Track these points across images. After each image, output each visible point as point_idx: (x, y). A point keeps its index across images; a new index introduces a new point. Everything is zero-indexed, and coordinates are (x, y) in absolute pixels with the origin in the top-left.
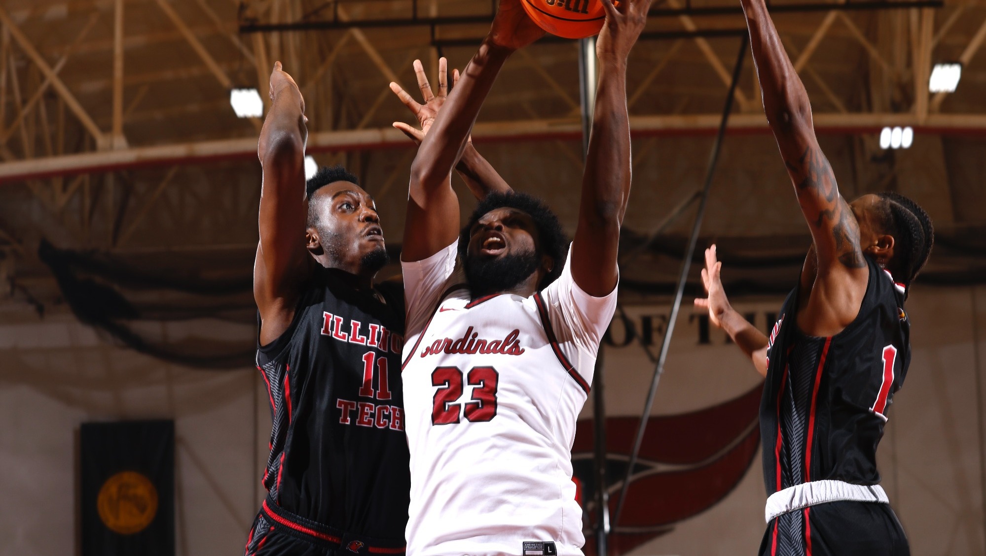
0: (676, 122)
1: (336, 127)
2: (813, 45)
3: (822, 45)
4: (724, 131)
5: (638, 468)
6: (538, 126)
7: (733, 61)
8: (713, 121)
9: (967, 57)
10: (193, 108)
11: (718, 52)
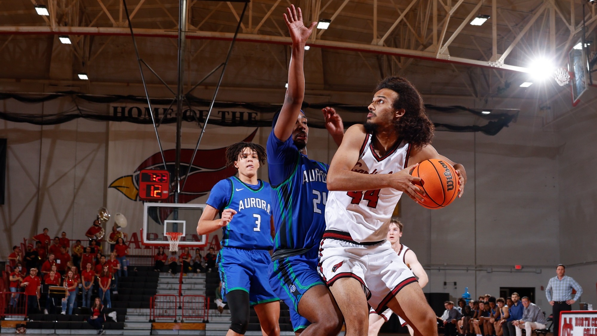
0: (217, 34)
1: (80, 25)
2: (273, 8)
3: (276, 9)
4: (235, 39)
5: (193, 169)
6: (161, 32)
7: (241, 12)
8: (231, 35)
9: (332, 19)
10: (21, 12)
11: (235, 8)
